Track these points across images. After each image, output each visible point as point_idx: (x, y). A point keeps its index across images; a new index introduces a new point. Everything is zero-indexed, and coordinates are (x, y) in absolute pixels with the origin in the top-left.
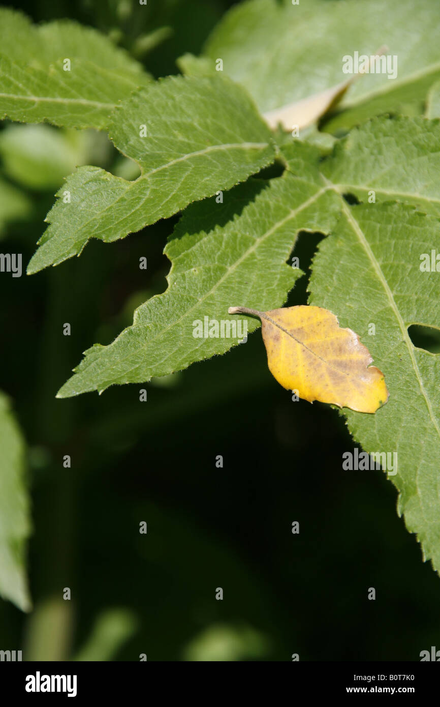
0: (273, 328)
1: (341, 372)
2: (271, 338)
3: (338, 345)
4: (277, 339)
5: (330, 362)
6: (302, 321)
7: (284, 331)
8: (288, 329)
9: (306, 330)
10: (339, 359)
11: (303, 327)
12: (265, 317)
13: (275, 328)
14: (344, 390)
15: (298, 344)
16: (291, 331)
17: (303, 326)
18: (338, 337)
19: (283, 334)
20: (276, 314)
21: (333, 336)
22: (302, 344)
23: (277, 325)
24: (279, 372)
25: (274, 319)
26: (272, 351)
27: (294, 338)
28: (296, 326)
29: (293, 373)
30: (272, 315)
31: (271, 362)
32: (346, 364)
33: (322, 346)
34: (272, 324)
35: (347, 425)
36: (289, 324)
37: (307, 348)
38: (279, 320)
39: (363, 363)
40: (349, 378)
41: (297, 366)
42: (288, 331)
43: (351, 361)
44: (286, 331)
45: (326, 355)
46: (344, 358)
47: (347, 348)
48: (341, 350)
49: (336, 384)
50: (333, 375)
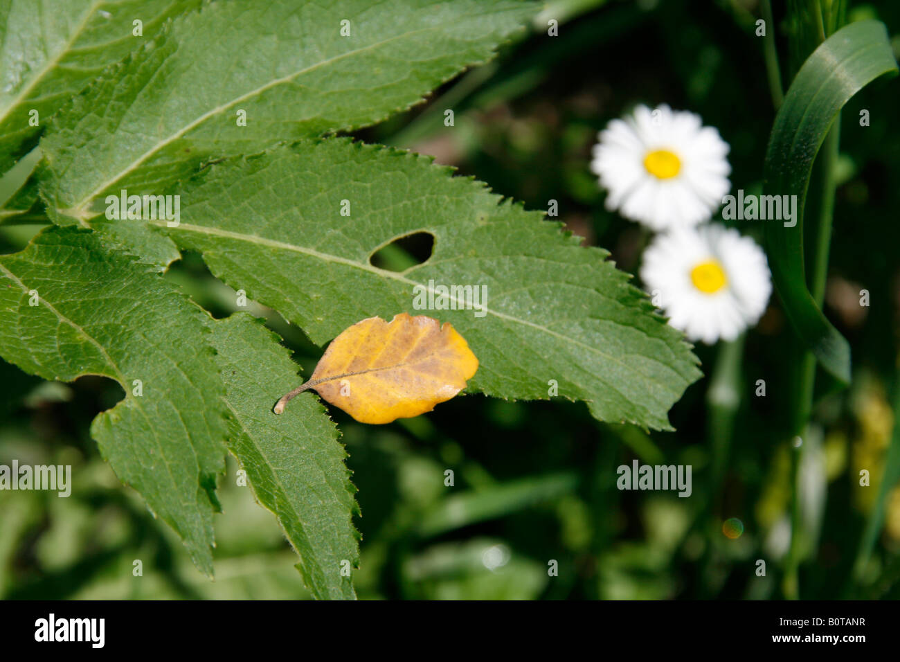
0: (331, 385)
1: (427, 359)
2: (336, 395)
3: (401, 339)
4: (343, 390)
5: (408, 361)
6: (350, 352)
7: (342, 377)
8: (344, 371)
9: (361, 355)
10: (412, 350)
11: (356, 357)
12: (315, 383)
13: (332, 382)
14: (449, 371)
15: (365, 375)
16: (348, 370)
17: (355, 355)
18: (394, 332)
19: (343, 381)
20: (322, 370)
21: (390, 337)
22: (369, 370)
23: (332, 379)
25: (324, 376)
27: (356, 374)
28: (348, 362)
29: (391, 404)
30: (320, 375)
31: (357, 415)
32: (422, 347)
33: (388, 354)
34: (327, 382)
35: (488, 395)
36: (340, 367)
37: (377, 370)
39: (434, 332)
40: (437, 356)
41: (387, 394)
42: (346, 374)
43: (423, 341)
44: (343, 376)
45: (399, 358)
46: (416, 344)
47: (409, 333)
48: (407, 341)
49: (437, 373)
50: (424, 368)
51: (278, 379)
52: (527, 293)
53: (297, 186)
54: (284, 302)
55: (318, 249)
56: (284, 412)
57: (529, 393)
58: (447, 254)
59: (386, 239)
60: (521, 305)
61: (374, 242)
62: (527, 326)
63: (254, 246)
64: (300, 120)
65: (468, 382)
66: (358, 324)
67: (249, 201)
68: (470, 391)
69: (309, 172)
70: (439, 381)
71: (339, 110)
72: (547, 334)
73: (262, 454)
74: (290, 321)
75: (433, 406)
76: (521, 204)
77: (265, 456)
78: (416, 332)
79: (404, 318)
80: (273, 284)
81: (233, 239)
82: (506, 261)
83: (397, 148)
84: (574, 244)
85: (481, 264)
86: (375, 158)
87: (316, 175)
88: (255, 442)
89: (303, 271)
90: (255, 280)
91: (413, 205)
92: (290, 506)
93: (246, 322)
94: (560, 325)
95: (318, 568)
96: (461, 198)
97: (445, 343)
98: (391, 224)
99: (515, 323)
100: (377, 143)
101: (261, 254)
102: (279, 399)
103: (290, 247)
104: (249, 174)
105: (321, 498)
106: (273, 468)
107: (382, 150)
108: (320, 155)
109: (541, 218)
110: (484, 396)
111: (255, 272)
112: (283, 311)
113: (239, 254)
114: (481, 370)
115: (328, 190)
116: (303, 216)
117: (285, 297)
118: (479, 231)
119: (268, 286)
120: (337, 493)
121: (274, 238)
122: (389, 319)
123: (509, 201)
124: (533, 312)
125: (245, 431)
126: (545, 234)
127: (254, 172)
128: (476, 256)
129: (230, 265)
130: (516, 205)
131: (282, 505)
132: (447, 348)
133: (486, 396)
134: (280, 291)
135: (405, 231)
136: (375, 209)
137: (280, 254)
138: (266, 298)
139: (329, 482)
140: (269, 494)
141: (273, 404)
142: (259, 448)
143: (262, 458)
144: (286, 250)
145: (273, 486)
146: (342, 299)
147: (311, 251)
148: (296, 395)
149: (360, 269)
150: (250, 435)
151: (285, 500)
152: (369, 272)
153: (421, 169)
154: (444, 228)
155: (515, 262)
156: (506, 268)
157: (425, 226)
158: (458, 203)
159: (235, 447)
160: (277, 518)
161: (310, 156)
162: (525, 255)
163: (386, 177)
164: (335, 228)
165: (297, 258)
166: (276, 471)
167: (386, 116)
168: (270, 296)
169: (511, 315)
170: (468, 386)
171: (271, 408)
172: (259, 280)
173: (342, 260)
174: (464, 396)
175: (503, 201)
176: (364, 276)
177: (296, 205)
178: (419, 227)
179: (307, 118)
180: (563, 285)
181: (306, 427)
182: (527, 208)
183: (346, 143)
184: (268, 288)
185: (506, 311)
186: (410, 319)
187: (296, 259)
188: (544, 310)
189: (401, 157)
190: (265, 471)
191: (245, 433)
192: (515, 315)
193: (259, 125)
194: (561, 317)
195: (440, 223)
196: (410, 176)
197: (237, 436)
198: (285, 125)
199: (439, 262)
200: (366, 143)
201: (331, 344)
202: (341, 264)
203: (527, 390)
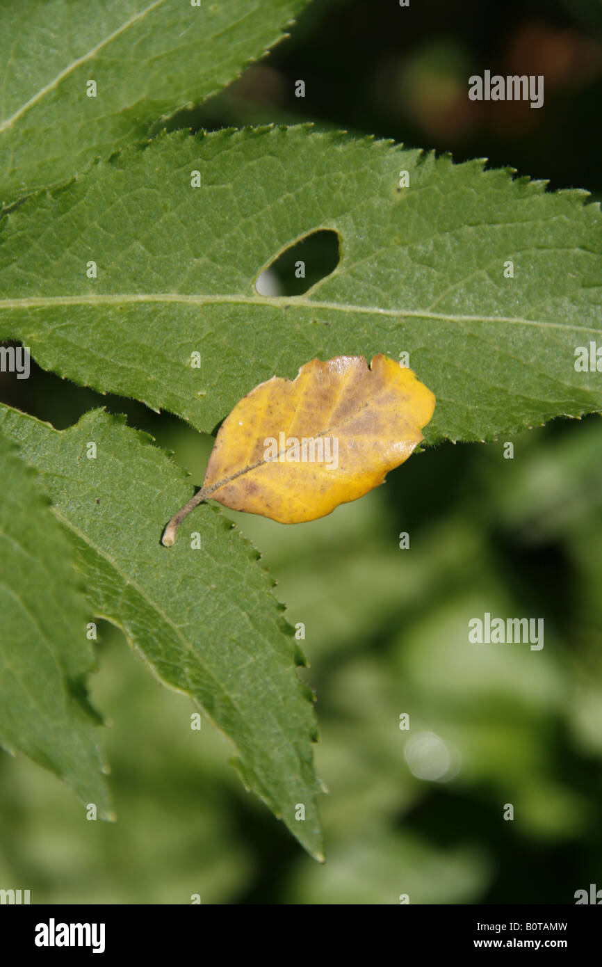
0: (233, 487)
1: (360, 415)
2: (246, 497)
3: (316, 398)
4: (252, 489)
5: (334, 424)
6: (250, 435)
7: (246, 472)
8: (247, 463)
10: (335, 408)
11: (258, 439)
12: (211, 491)
13: (234, 483)
14: (395, 422)
16: (252, 460)
17: (257, 436)
18: (304, 390)
19: (250, 476)
20: (216, 471)
21: (299, 399)
23: (232, 479)
24: (304, 511)
25: (221, 478)
26: (267, 505)
28: (250, 450)
29: (323, 490)
30: (214, 478)
31: (281, 517)
32: (349, 400)
33: (303, 422)
34: (228, 485)
35: (457, 442)
36: (241, 459)
38: (226, 470)
39: (361, 374)
40: (373, 406)
41: (315, 477)
42: (250, 466)
43: (348, 391)
44: (248, 469)
45: (320, 424)
46: (339, 398)
47: (326, 386)
48: (326, 397)
49: (378, 430)
50: (358, 428)
51: (160, 495)
52: (486, 276)
53: (131, 213)
54: (148, 382)
55: (183, 291)
56: (176, 541)
57: (515, 423)
58: (362, 252)
59: (272, 253)
60: (482, 295)
61: (256, 263)
62: (496, 323)
63: (94, 309)
64: (120, 109)
65: (424, 430)
66: (250, 394)
67: (71, 248)
68: (431, 443)
69: (143, 190)
70: (382, 442)
71: (170, 80)
72: (528, 327)
73: (158, 609)
74: (161, 410)
75: (384, 476)
76: (449, 157)
77: (162, 612)
78: (335, 383)
79: (314, 368)
80: (128, 359)
81: (62, 306)
82: (447, 240)
83: (255, 127)
84: (536, 192)
85: (412, 253)
86: (229, 148)
87: (154, 190)
88: (146, 596)
89: (166, 329)
90: (101, 361)
91: (297, 196)
92: (209, 676)
93: (102, 425)
94: (542, 310)
95: (264, 755)
96: (361, 170)
97: (380, 385)
98: (273, 230)
99: (478, 323)
100: (225, 127)
101: (105, 319)
102: (167, 524)
103: (143, 297)
104: (60, 213)
105: (250, 651)
106: (176, 627)
107: (235, 134)
108: (153, 161)
109: (480, 169)
110: (452, 443)
111: (100, 349)
112: (147, 398)
113: (73, 326)
114: (440, 406)
115: (176, 207)
116: (151, 251)
117: (148, 375)
118: (399, 208)
119: (120, 364)
120: (271, 640)
121: (118, 291)
122: (292, 376)
123: (431, 156)
124: (502, 301)
125: (128, 582)
126: (490, 190)
127: (66, 209)
128: (403, 245)
129: (64, 345)
130: (442, 159)
131: (197, 678)
132: (387, 390)
133: (455, 443)
134: (140, 367)
135: (295, 235)
136: (245, 216)
137: (130, 313)
138: (121, 384)
139: (256, 626)
140: (176, 668)
141: (160, 535)
142: (151, 603)
143: (159, 616)
144: (139, 303)
145: (180, 653)
146: (228, 355)
147: (173, 297)
148: (187, 515)
149: (244, 304)
150: (137, 587)
151: (201, 669)
152: (258, 305)
153: (297, 145)
154: (349, 217)
155: (458, 238)
156: (449, 247)
157: (320, 223)
158: (360, 178)
159: (118, 612)
160: (192, 700)
161: (138, 167)
162: (470, 225)
163: (252, 169)
164: (198, 256)
165: (153, 312)
166: (182, 630)
167: (238, 72)
168: (126, 379)
169: (471, 314)
170: (426, 436)
171: (159, 539)
172: (107, 358)
173: (218, 298)
174: (423, 453)
175: (423, 156)
176: (252, 314)
177: (137, 238)
178: (315, 225)
179: (128, 105)
180: (533, 252)
181: (212, 554)
182: (457, 160)
183: (183, 138)
184: (122, 368)
185: (462, 311)
186: (322, 367)
187: (155, 313)
188: (516, 295)
189: (265, 136)
190: (166, 634)
191: (129, 586)
192: (476, 313)
193: (65, 131)
194: (542, 296)
195: (339, 212)
196: (284, 160)
197: (116, 593)
198: (101, 122)
199: (351, 267)
200: (210, 130)
201: (220, 431)
202: (219, 304)
203: (513, 420)
